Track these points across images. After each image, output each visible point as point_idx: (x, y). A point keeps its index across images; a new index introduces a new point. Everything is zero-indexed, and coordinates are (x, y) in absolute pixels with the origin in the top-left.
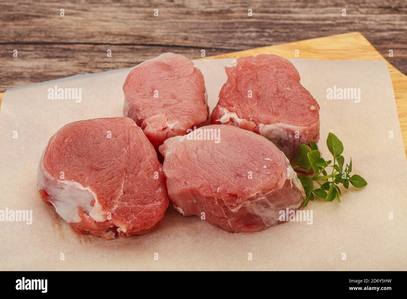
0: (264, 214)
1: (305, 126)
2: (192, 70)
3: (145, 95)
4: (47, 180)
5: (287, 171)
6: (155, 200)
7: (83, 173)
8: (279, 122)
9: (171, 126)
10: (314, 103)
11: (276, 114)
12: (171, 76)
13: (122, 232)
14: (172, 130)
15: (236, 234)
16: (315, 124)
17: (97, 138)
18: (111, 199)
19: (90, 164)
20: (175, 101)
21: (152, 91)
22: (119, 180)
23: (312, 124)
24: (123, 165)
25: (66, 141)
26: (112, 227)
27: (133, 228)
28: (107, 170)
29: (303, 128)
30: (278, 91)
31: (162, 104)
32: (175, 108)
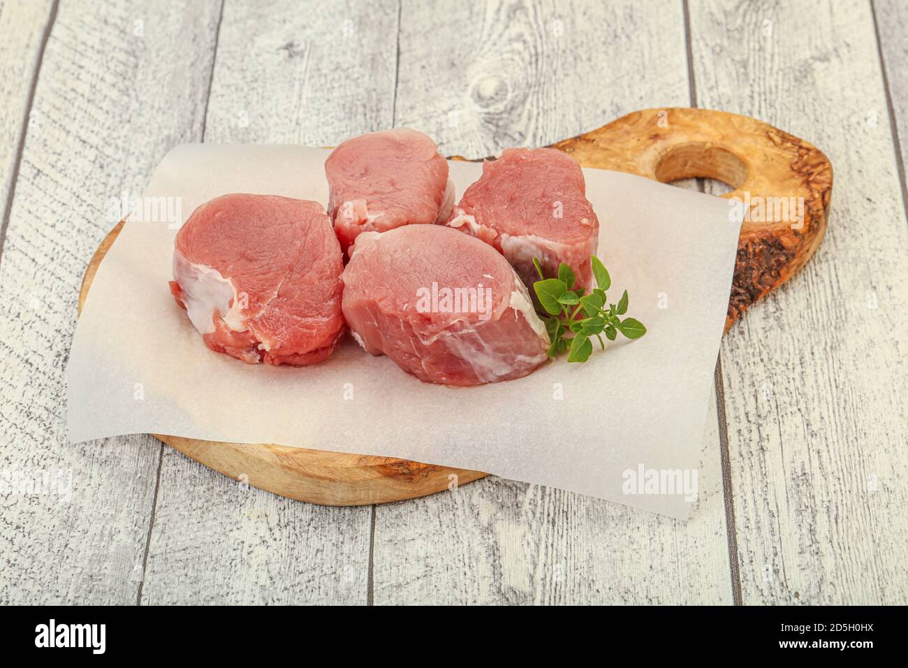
0: (475, 360)
1: (566, 243)
2: (432, 155)
3: (352, 176)
4: (179, 264)
5: (511, 295)
6: (320, 314)
7: (226, 259)
8: (530, 234)
9: (371, 218)
10: (593, 216)
11: (529, 223)
12: (398, 157)
13: (264, 350)
14: (373, 224)
15: (432, 386)
16: (583, 243)
17: (263, 221)
18: (258, 300)
19: (243, 249)
20: (391, 189)
21: (364, 172)
22: (276, 278)
23: (577, 242)
24: (288, 261)
25: (217, 215)
26: (252, 342)
27: (281, 347)
28: (264, 263)
29: (562, 245)
30: (544, 196)
31: (371, 190)
32: (388, 198)
